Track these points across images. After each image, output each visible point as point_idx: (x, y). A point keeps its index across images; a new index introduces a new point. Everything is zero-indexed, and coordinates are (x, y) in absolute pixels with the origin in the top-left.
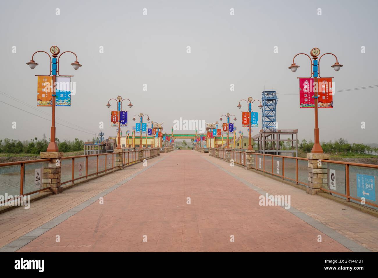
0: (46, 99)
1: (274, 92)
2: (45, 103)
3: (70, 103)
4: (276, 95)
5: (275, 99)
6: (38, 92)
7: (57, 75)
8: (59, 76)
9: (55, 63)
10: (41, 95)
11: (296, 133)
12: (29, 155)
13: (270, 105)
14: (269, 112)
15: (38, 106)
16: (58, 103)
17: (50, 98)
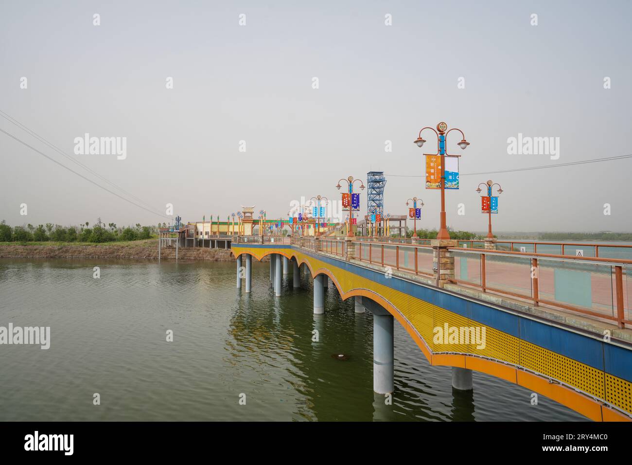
0: (436, 181)
1: (381, 173)
2: (434, 185)
3: (458, 186)
4: (384, 176)
5: (383, 181)
6: (427, 172)
7: (445, 155)
8: (446, 155)
9: (442, 141)
10: (429, 176)
11: (405, 219)
12: (84, 243)
13: (377, 188)
14: (375, 195)
15: (426, 188)
16: (447, 186)
17: (439, 180)
